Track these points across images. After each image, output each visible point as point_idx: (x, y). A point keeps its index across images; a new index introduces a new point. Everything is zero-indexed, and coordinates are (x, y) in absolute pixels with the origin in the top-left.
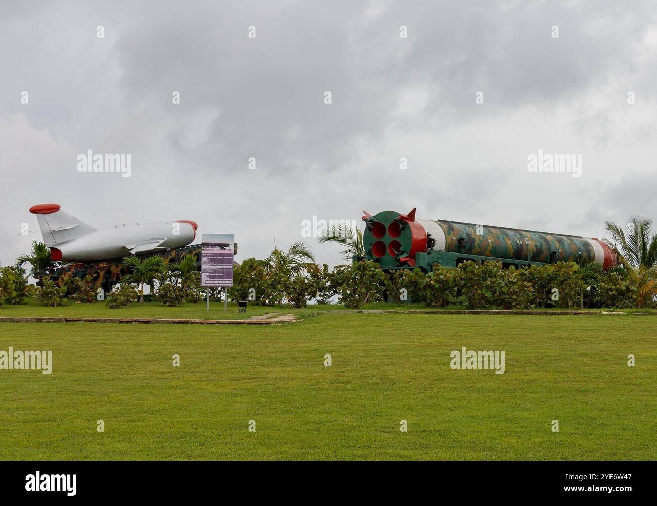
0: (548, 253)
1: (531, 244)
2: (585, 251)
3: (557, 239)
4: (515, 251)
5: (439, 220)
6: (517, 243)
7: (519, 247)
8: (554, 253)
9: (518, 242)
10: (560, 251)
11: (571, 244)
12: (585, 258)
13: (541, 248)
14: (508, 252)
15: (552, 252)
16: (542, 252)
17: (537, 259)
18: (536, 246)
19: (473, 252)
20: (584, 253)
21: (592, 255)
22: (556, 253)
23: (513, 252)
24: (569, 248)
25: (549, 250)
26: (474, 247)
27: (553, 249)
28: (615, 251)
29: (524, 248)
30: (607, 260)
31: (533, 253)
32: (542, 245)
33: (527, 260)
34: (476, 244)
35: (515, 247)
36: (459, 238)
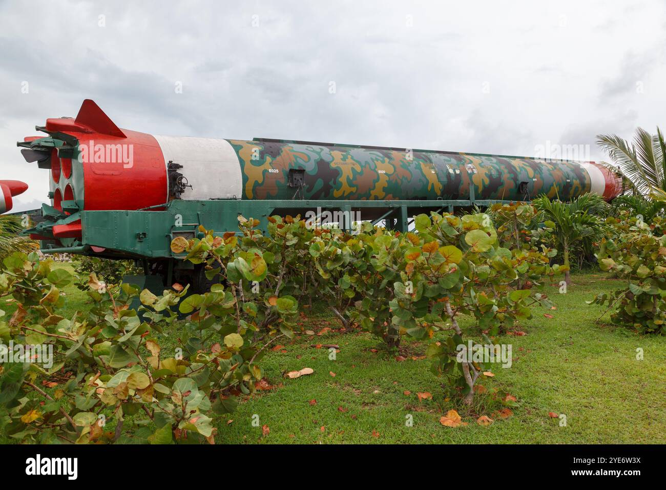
0: (514, 185)
1: (478, 172)
2: (575, 177)
3: (530, 164)
4: (444, 186)
5: (255, 139)
6: (449, 173)
7: (453, 179)
8: (524, 184)
9: (451, 171)
10: (534, 180)
11: (553, 170)
12: (577, 187)
13: (500, 178)
14: (429, 189)
15: (520, 183)
16: (501, 184)
17: (493, 194)
18: (490, 177)
19: (336, 193)
20: (574, 181)
21: (586, 182)
22: (526, 183)
23: (439, 187)
24: (551, 174)
25: (515, 179)
26: (339, 186)
27: (521, 178)
28: (619, 175)
29: (465, 179)
30: (609, 188)
31: (484, 186)
32: (500, 173)
33: (469, 199)
34: (342, 179)
35: (445, 180)
36: (288, 170)
